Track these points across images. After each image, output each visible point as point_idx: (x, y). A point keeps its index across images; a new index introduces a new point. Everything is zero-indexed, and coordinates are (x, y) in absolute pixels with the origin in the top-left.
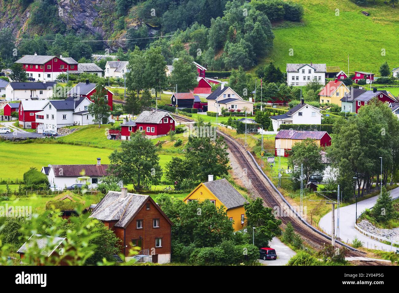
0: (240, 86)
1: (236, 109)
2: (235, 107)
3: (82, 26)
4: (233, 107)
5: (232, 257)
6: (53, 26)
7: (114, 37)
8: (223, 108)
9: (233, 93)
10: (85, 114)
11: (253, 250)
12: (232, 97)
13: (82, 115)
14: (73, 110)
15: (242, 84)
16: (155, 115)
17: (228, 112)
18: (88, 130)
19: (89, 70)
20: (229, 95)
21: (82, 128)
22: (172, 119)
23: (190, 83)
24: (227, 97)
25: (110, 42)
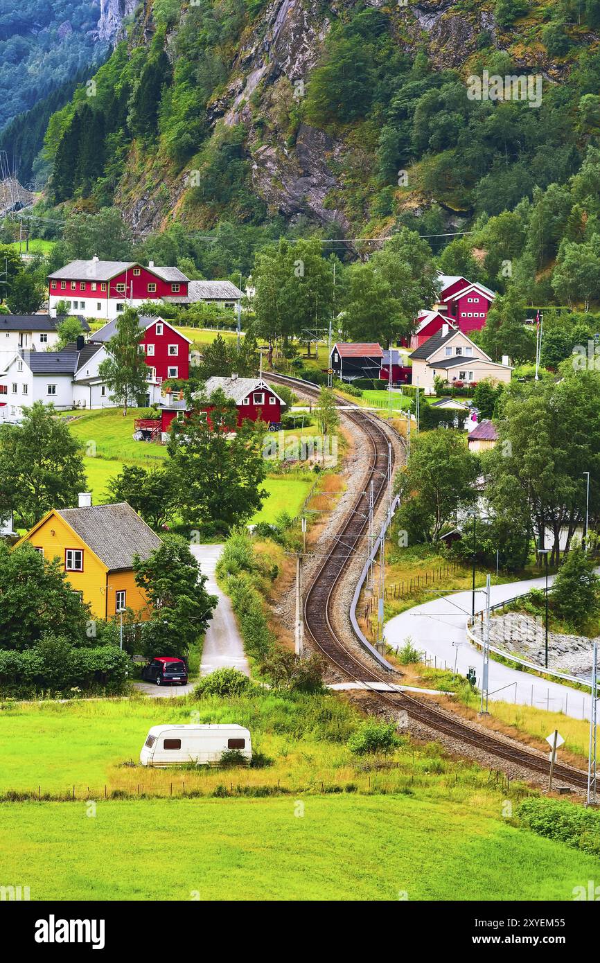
0: (508, 333)
1: (470, 381)
2: (467, 376)
3: (301, 208)
4: (462, 376)
5: (61, 675)
6: (238, 208)
7: (369, 232)
8: (438, 379)
9: (469, 346)
10: (98, 385)
11: (116, 659)
12: (464, 354)
13: (89, 386)
14: (72, 374)
15: (513, 326)
16: (235, 385)
17: (450, 386)
18: (100, 419)
19: (213, 297)
20: (459, 350)
21: (88, 414)
22: (273, 396)
23: (385, 322)
24: (453, 354)
25: (359, 244)
